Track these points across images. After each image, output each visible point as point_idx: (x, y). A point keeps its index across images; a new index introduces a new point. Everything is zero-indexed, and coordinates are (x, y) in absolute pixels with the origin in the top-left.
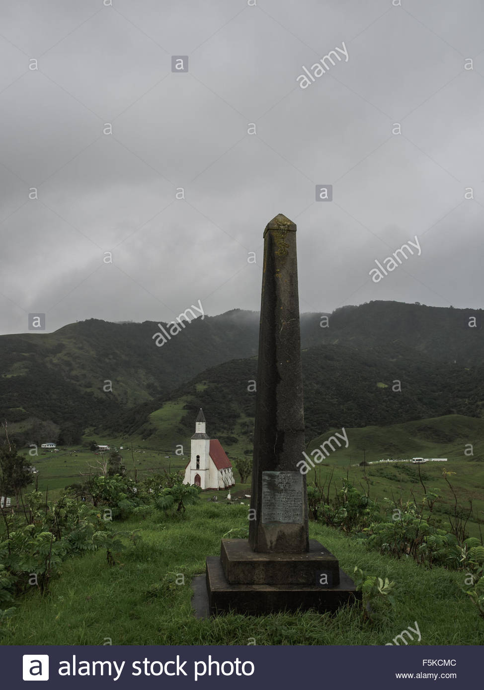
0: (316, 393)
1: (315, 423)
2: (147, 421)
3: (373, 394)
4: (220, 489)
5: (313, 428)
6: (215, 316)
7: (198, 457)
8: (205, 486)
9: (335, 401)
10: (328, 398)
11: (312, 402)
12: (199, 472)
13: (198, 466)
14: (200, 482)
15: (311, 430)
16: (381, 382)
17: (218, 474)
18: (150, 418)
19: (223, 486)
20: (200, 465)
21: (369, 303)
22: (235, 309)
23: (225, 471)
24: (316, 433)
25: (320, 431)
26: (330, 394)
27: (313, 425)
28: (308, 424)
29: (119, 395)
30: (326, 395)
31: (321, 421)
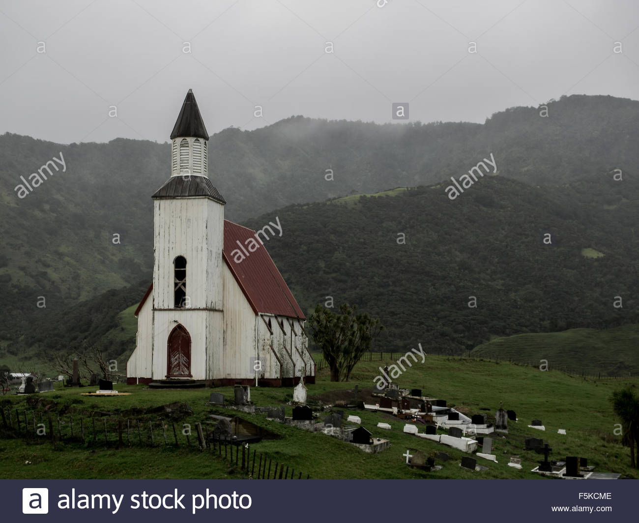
0: (459, 269)
1: (461, 327)
2: (116, 326)
3: (575, 271)
4: (264, 382)
5: (456, 335)
6: (254, 129)
7: (180, 262)
8: (209, 370)
9: (499, 284)
10: (484, 279)
11: (453, 286)
12: (184, 318)
13: (180, 297)
14: (188, 355)
15: (453, 340)
16: (589, 246)
17: (256, 330)
18: (121, 319)
19: (273, 373)
20: (188, 290)
21: (560, 101)
22: (293, 117)
23: (281, 325)
24: (463, 347)
25: (470, 343)
26: (489, 271)
27: (456, 331)
28: (446, 328)
29: (63, 281)
30: (479, 273)
31: (472, 322)
